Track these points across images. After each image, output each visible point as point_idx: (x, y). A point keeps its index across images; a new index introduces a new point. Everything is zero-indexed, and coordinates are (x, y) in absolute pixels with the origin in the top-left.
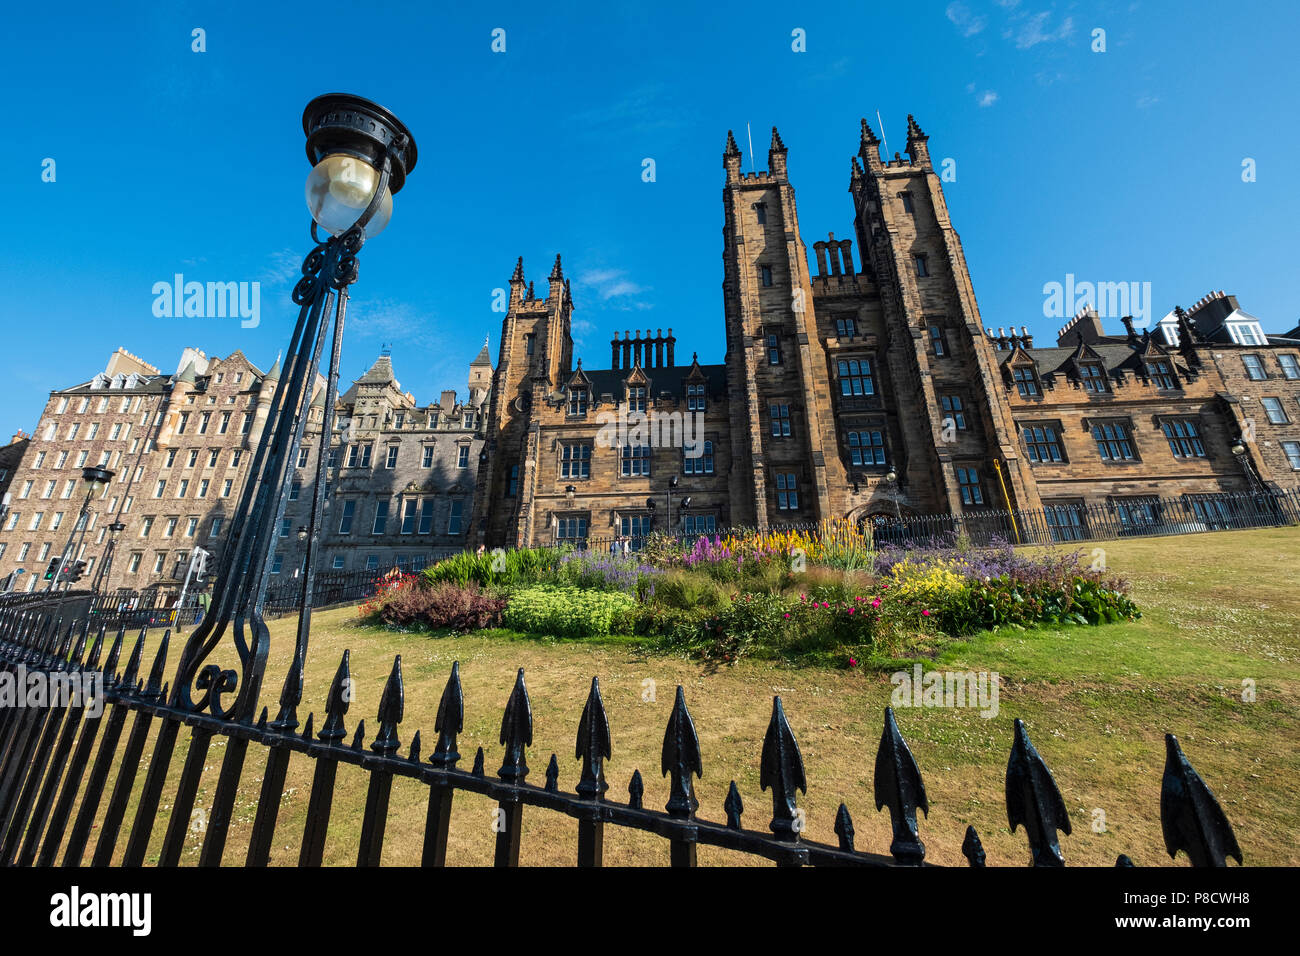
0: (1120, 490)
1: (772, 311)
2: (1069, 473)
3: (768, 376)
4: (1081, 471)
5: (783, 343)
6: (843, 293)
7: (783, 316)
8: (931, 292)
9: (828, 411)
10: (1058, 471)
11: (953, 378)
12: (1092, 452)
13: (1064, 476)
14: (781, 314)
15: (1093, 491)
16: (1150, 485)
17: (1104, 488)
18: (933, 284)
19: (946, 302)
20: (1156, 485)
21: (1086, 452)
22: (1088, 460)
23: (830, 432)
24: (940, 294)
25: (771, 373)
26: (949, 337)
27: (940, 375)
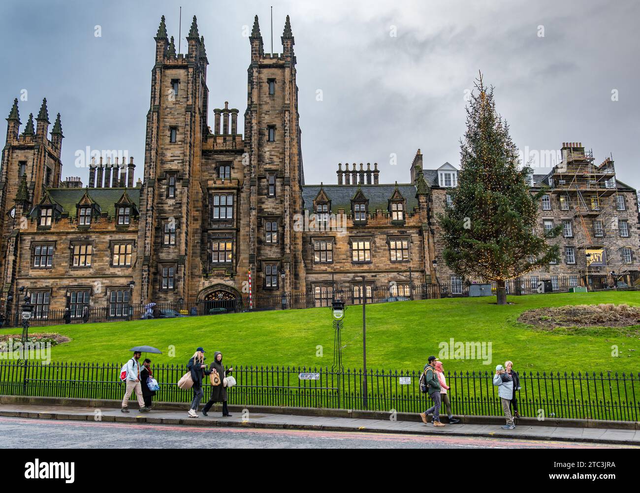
0: (356, 278)
1: (173, 161)
2: (332, 268)
3: (164, 205)
4: (338, 267)
5: (177, 183)
6: (225, 148)
7: (179, 165)
8: (273, 153)
9: (197, 229)
10: (327, 267)
11: (274, 211)
12: (347, 257)
13: (329, 270)
14: (178, 163)
15: (342, 279)
16: (372, 276)
17: (348, 277)
18: (276, 147)
19: (281, 160)
20: (375, 276)
21: (344, 257)
22: (344, 261)
23: (198, 243)
24: (278, 154)
25: (167, 203)
26: (278, 184)
27: (267, 208)
